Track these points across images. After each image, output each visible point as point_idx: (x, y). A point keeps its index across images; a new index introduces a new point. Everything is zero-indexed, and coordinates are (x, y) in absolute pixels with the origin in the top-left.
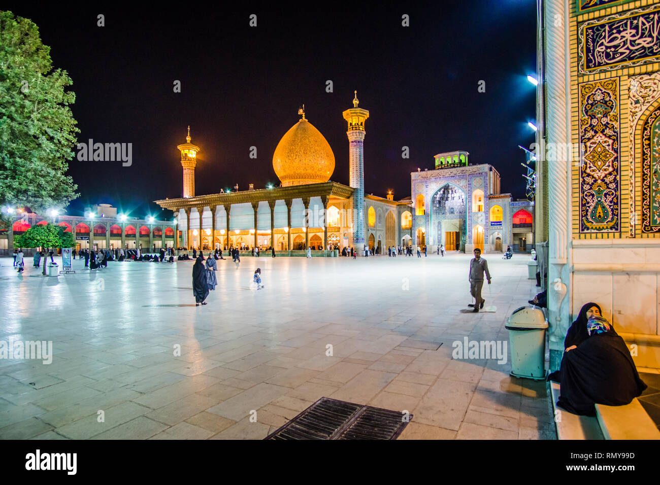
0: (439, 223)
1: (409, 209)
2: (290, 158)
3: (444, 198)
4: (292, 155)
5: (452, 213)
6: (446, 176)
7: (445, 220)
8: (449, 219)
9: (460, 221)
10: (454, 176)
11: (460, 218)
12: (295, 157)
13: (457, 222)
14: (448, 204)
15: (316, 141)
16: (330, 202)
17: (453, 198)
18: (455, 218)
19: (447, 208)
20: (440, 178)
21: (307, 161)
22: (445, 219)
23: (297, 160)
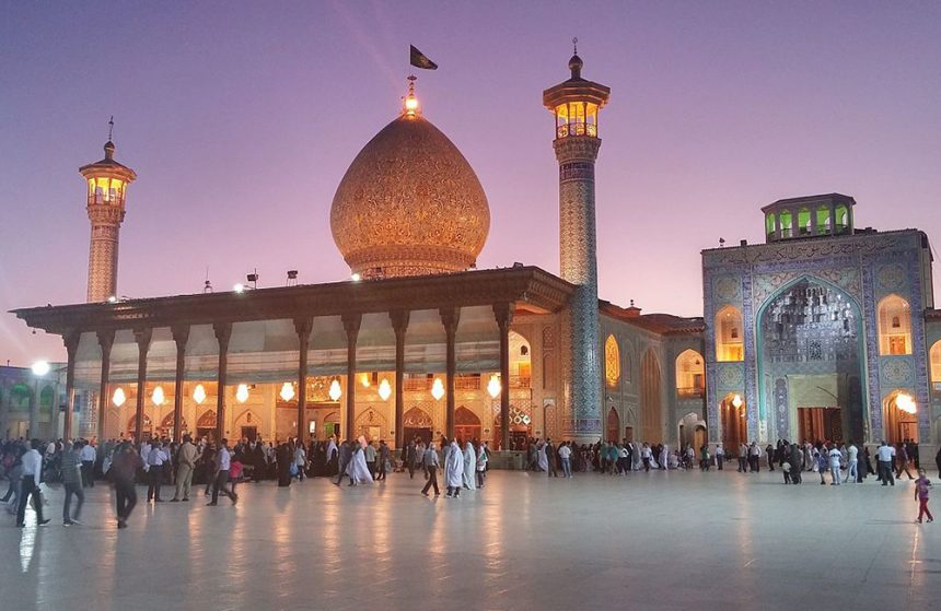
0: (781, 384)
1: (698, 344)
2: (382, 206)
3: (793, 317)
4: (388, 199)
5: (817, 356)
6: (801, 258)
7: (797, 377)
8: (807, 373)
9: (839, 379)
10: (821, 260)
11: (839, 370)
12: (393, 205)
13: (830, 381)
14: (804, 333)
15: (448, 165)
16: (517, 320)
17: (818, 317)
18: (826, 372)
19: (802, 343)
20: (783, 263)
21: (425, 213)
22: (798, 373)
23: (401, 212)
